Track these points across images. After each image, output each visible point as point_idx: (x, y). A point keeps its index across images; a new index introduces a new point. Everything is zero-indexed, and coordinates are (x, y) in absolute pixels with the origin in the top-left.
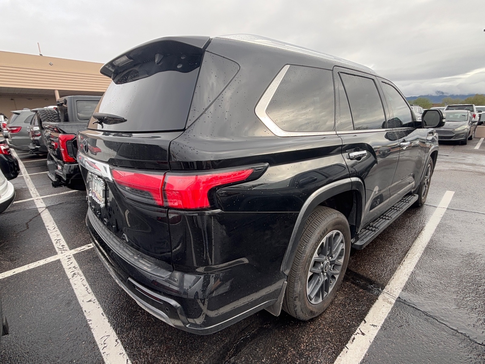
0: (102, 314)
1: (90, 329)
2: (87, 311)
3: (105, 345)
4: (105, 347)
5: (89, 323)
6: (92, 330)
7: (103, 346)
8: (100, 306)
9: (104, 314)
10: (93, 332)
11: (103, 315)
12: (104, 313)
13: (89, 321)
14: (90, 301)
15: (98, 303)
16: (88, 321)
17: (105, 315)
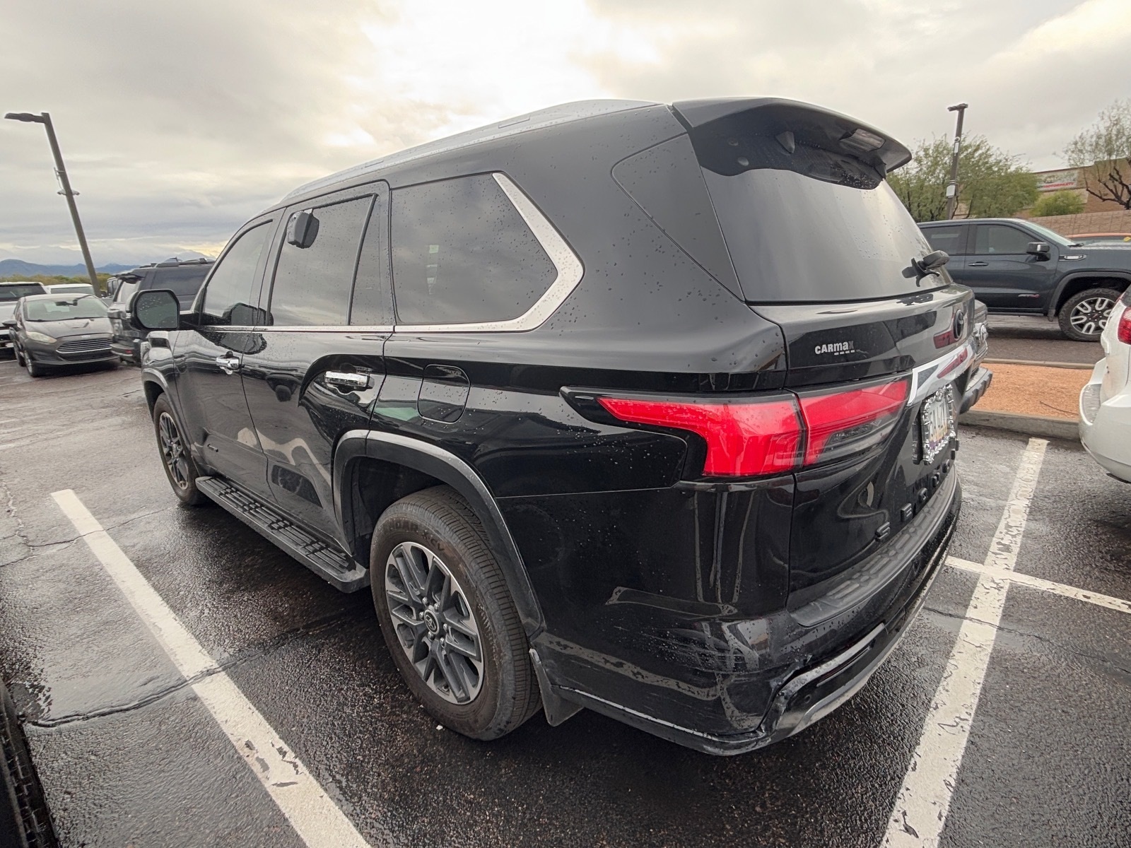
0: (914, 769)
1: (961, 770)
2: (937, 809)
3: (958, 720)
4: (961, 719)
5: (953, 783)
6: (959, 763)
7: (962, 723)
8: (901, 791)
9: (912, 765)
10: (960, 758)
11: (915, 764)
12: (910, 769)
13: (951, 786)
14: (908, 830)
15: (898, 802)
16: (952, 789)
17: (912, 762)
